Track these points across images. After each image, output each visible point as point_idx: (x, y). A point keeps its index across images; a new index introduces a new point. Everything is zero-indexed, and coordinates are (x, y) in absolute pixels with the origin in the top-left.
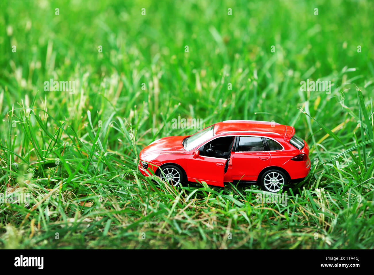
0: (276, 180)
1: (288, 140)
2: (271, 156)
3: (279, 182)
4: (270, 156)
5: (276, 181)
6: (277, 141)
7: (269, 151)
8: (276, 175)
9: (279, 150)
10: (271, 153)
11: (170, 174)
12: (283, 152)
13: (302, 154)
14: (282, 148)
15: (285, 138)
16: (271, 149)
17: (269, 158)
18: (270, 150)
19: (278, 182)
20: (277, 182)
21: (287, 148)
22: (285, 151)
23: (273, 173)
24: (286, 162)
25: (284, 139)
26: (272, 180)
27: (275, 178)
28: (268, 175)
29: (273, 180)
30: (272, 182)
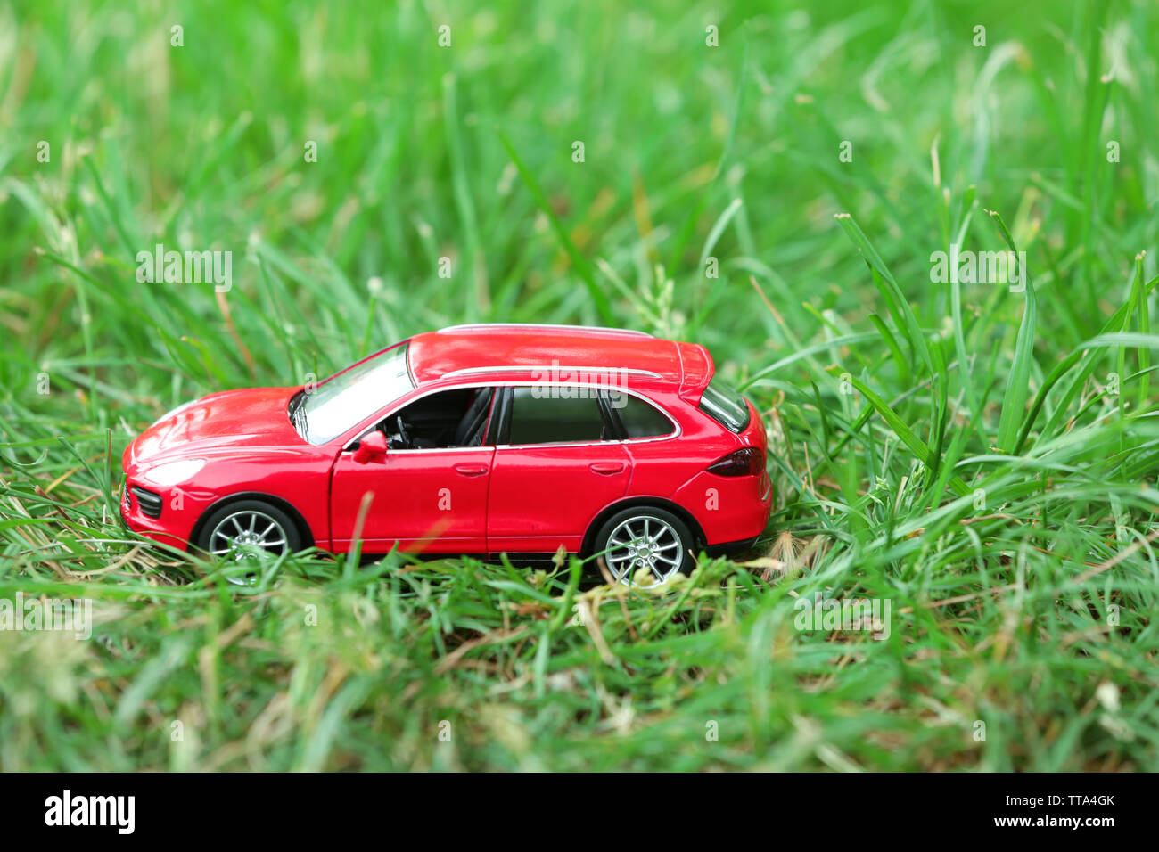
0: (651, 546)
1: (695, 398)
2: (632, 458)
3: (664, 553)
4: (629, 459)
5: (652, 550)
6: (656, 402)
7: (626, 442)
8: (654, 528)
9: (660, 436)
10: (631, 447)
11: (246, 533)
12: (675, 442)
13: (743, 448)
14: (672, 429)
15: (684, 388)
16: (630, 431)
17: (626, 465)
18: (627, 438)
19: (658, 556)
20: (655, 555)
21: (690, 426)
22: (682, 438)
23: (647, 519)
24: (690, 481)
25: (680, 393)
26: (637, 545)
27: (651, 539)
28: (625, 524)
29: (643, 546)
30: (636, 554)
